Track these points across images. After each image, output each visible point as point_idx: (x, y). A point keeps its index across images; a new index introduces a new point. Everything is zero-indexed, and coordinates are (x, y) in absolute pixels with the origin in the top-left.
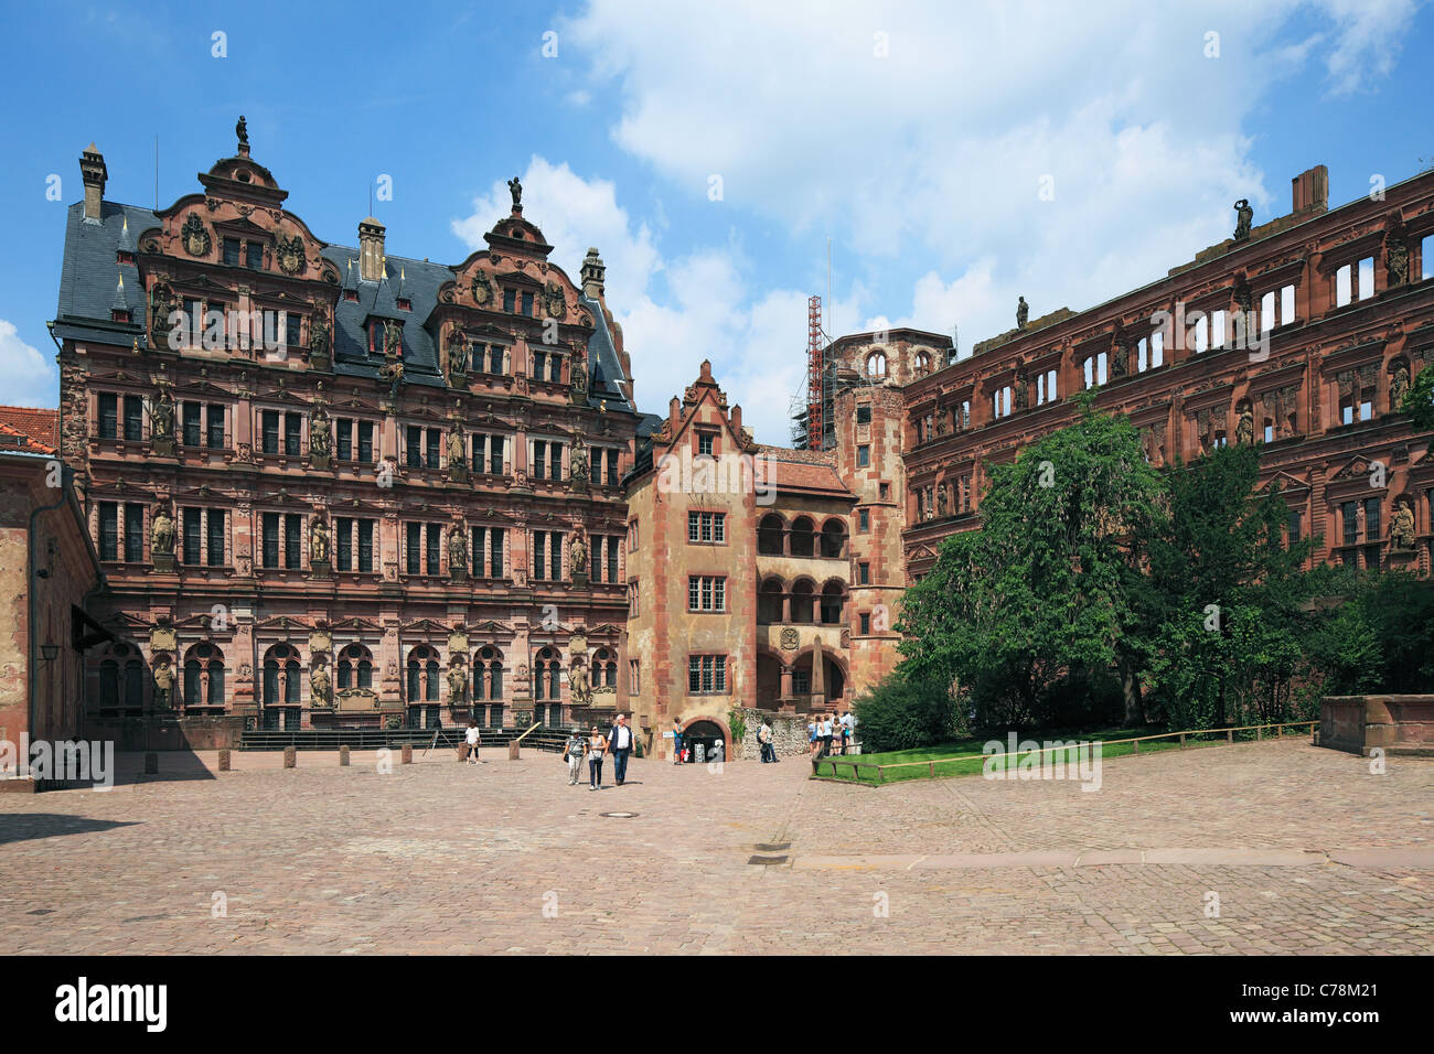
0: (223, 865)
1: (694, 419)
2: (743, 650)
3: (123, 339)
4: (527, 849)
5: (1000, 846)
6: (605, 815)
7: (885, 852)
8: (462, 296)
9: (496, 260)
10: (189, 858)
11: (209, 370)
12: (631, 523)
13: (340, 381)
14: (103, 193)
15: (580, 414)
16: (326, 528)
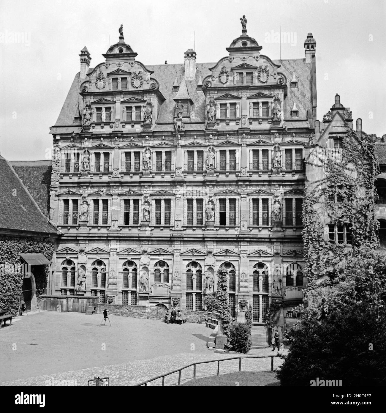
1: (328, 131)
8: (214, 82)
9: (231, 60)
13: (156, 134)
15: (276, 133)
16: (149, 205)
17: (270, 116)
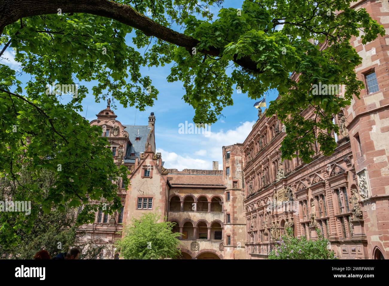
1: (143, 164)
9: (99, 122)
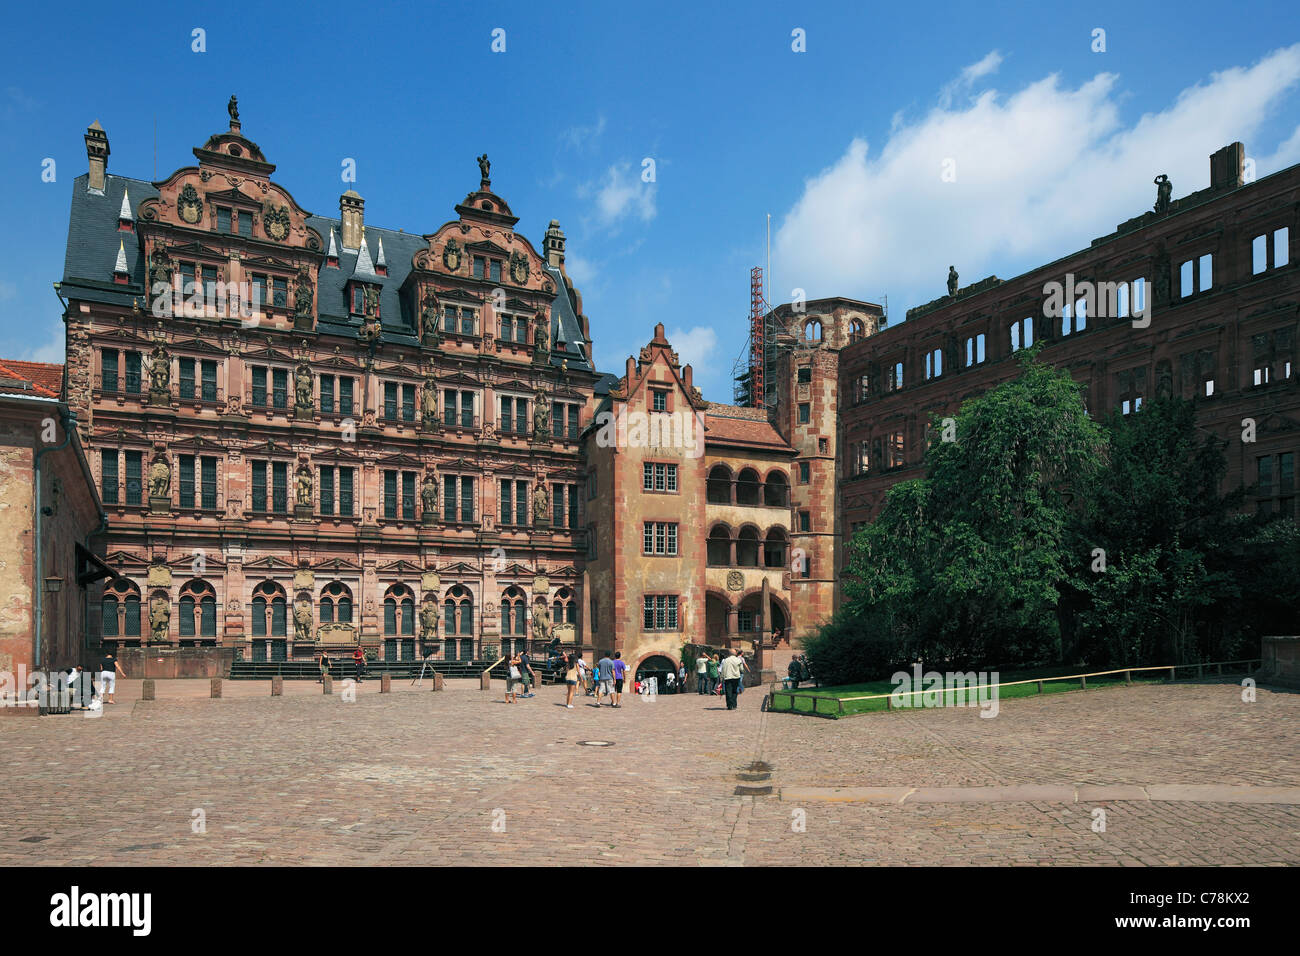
0: (219, 791)
1: (648, 377)
2: (693, 590)
3: (123, 300)
4: (515, 777)
5: (987, 780)
6: (583, 744)
7: (870, 784)
8: (434, 263)
9: (465, 229)
10: (184, 784)
11: (203, 329)
12: (591, 472)
13: (323, 340)
14: (105, 166)
15: (543, 372)
16: (310, 475)
17: (532, 342)
